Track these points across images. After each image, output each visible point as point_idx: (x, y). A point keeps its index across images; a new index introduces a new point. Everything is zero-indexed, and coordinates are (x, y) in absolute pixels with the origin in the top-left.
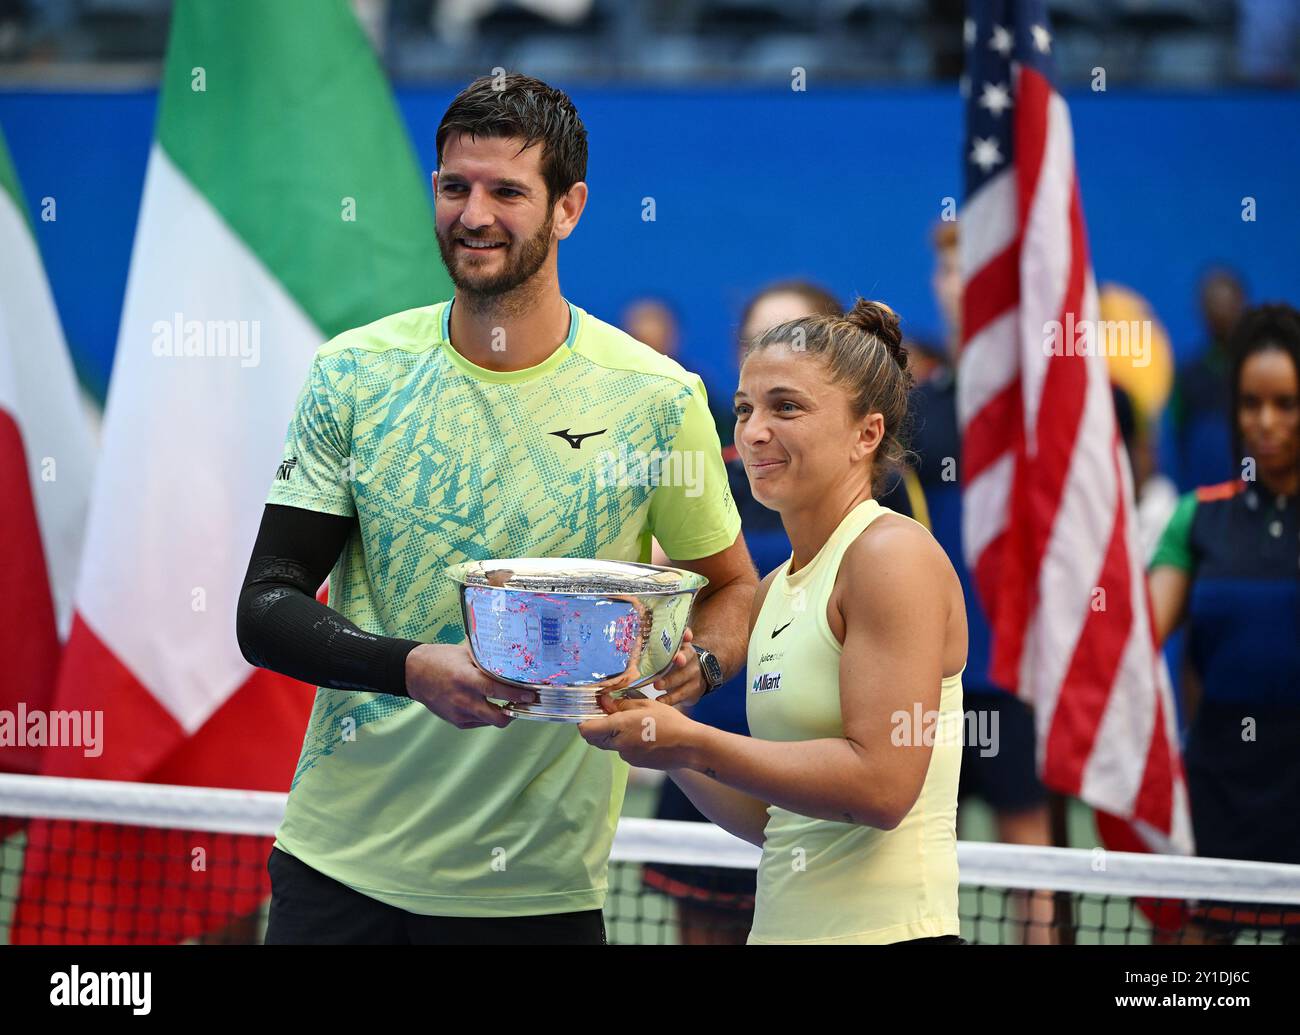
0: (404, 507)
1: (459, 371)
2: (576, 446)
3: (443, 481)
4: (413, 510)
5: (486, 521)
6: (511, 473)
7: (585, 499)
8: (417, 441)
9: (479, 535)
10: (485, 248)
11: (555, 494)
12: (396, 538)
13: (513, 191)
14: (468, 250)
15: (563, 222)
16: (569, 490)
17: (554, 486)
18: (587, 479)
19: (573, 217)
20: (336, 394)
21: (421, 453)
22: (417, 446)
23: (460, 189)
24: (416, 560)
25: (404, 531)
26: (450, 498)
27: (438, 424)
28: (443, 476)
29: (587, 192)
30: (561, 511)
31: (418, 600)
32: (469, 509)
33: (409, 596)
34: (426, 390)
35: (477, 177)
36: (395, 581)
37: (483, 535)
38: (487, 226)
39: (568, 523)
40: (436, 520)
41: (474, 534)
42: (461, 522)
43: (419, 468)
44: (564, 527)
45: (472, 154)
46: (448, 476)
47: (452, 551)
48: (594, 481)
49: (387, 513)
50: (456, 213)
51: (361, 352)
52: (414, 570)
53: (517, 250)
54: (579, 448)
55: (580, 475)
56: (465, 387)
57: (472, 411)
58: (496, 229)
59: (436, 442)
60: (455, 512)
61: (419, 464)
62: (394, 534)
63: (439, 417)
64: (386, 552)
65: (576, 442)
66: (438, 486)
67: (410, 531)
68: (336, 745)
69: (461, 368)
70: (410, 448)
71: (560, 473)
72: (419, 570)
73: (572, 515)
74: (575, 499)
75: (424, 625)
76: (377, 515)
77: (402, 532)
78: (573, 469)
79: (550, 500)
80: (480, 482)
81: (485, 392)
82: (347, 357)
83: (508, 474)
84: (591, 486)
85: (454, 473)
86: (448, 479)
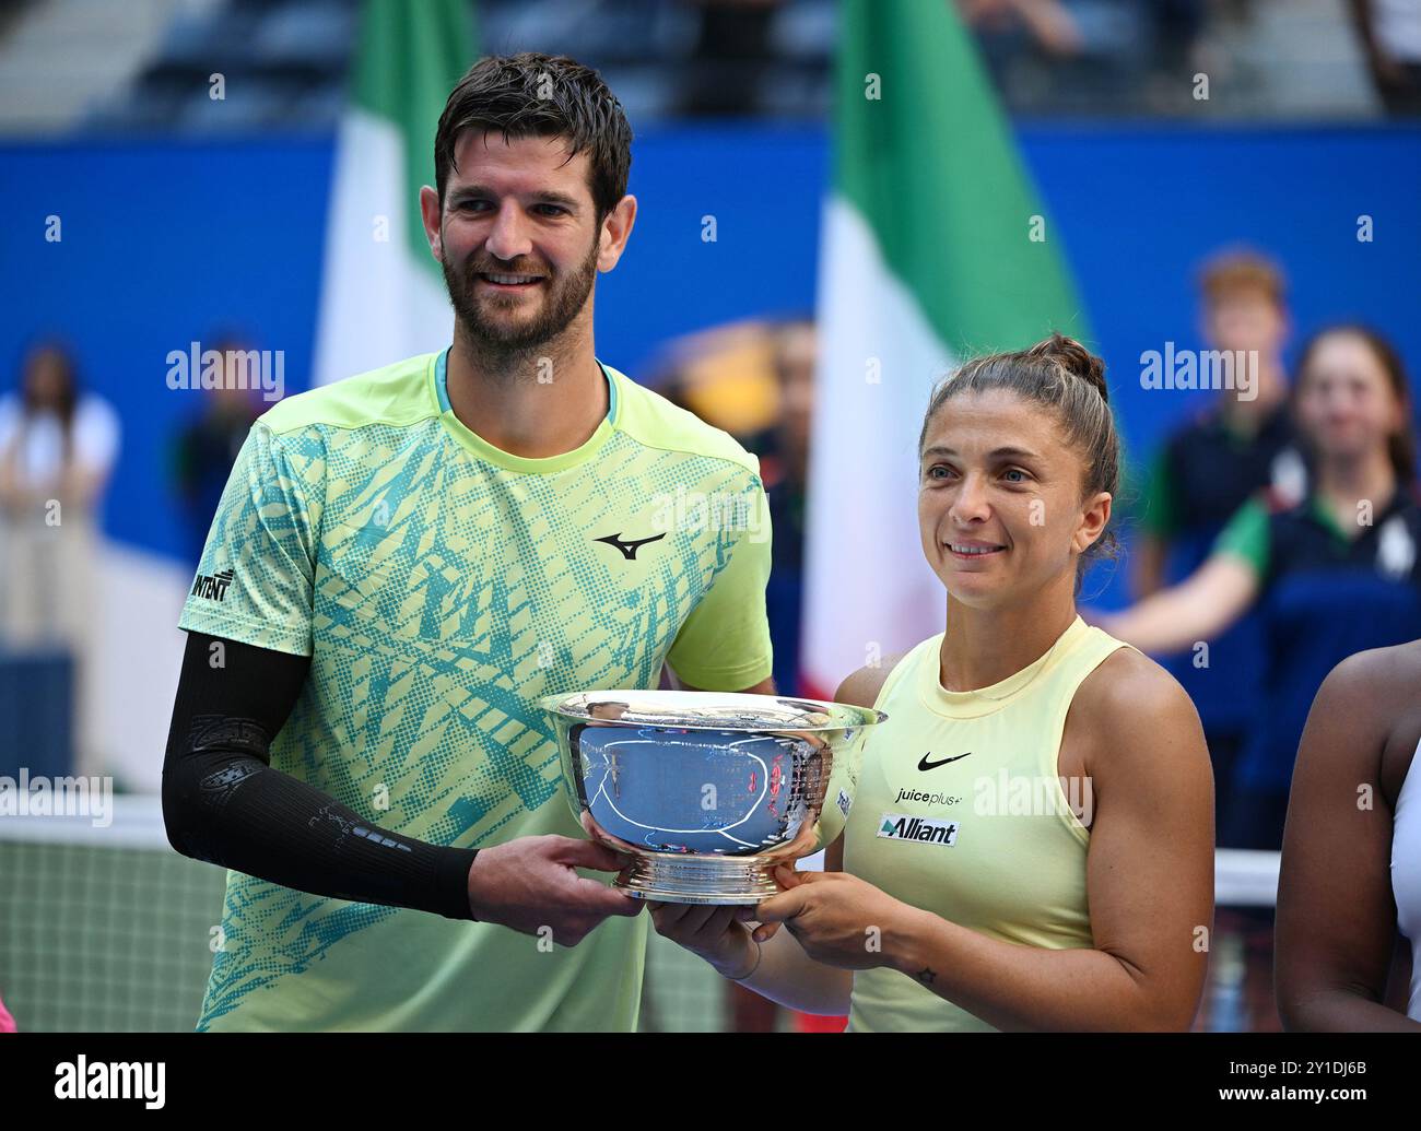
0: (407, 641)
1: (472, 455)
2: (630, 556)
3: (458, 604)
4: (419, 645)
5: (515, 657)
6: (547, 593)
7: (644, 627)
8: (421, 551)
9: (505, 677)
10: (519, 284)
11: (607, 622)
12: (394, 681)
13: (556, 208)
14: (494, 288)
15: (608, 249)
16: (624, 615)
17: (605, 610)
18: (646, 602)
19: (619, 242)
20: (304, 486)
21: (429, 567)
22: (422, 558)
23: (481, 206)
24: (422, 711)
25: (407, 672)
26: (467, 627)
27: (448, 527)
28: (458, 598)
29: (636, 207)
30: (615, 644)
31: (424, 765)
32: (492, 642)
33: (412, 758)
34: (429, 481)
35: (510, 190)
36: (392, 739)
37: (511, 677)
38: (522, 255)
39: (623, 660)
40: (449, 657)
41: (499, 676)
42: (482, 659)
43: (425, 586)
44: (618, 665)
45: (502, 159)
46: (464, 598)
47: (469, 699)
48: (655, 603)
49: (382, 648)
50: (478, 239)
51: (331, 429)
52: (419, 724)
53: (559, 286)
54: (634, 558)
55: (637, 595)
56: (480, 477)
57: (492, 509)
58: (532, 259)
59: (448, 551)
60: (473, 645)
61: (424, 582)
62: (393, 676)
63: (449, 518)
64: (380, 700)
65: (629, 550)
66: (452, 612)
67: (415, 671)
68: (312, 960)
69: (473, 450)
70: (413, 560)
71: (612, 592)
72: (426, 723)
73: (629, 648)
74: (632, 628)
75: (431, 798)
76: (368, 651)
77: (403, 674)
78: (627, 586)
79: (601, 629)
80: (506, 606)
81: (510, 484)
82: (311, 435)
83: (543, 595)
84: (651, 610)
85: (472, 594)
86: (465, 602)
